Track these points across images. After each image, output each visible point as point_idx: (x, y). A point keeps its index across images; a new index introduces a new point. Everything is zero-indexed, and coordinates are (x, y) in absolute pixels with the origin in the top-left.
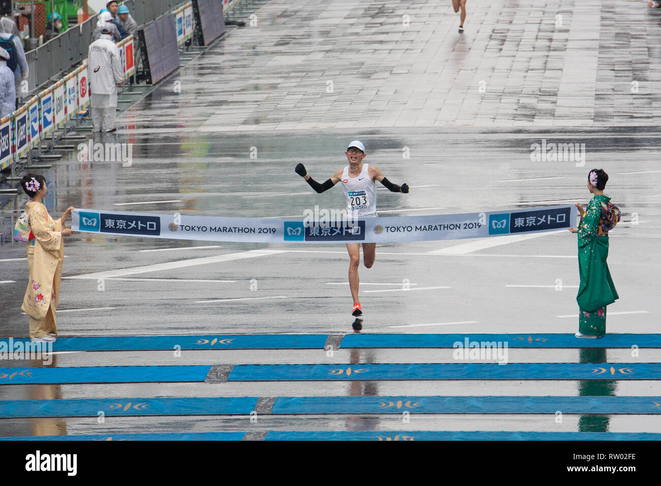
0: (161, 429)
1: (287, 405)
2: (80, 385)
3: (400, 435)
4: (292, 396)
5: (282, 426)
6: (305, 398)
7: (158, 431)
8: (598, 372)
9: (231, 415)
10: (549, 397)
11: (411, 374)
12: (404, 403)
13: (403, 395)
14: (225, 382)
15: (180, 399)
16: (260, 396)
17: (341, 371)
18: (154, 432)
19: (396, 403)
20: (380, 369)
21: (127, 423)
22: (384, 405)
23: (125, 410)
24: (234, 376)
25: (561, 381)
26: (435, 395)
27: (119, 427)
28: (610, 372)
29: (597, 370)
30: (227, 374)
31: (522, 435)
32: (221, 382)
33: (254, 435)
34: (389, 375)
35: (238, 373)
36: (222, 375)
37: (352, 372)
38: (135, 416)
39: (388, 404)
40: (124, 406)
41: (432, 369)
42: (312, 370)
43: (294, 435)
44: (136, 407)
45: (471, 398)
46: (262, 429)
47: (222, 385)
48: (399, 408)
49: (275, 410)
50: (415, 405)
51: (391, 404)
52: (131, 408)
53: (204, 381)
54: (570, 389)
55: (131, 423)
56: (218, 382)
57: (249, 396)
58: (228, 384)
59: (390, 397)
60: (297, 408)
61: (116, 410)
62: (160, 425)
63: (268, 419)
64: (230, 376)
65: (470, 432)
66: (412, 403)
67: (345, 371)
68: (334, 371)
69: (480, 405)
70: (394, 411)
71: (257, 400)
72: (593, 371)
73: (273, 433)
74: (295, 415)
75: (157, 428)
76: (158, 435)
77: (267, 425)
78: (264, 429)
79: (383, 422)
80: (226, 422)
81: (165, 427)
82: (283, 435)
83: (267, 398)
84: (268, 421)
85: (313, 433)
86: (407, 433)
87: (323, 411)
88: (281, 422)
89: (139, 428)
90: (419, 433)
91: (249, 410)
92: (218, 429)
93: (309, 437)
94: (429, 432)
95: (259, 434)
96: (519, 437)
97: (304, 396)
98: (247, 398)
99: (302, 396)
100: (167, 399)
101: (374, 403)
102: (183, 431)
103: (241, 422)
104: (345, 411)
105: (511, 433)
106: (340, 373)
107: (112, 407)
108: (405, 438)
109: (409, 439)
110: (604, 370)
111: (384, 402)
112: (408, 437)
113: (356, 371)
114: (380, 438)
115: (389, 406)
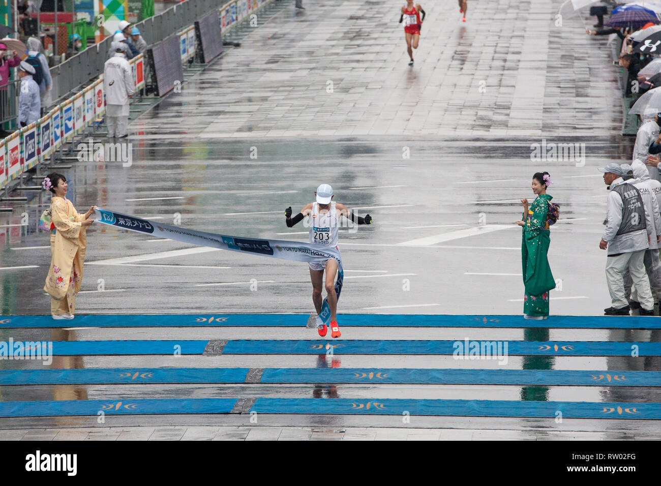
0: (164, 396)
1: (274, 375)
2: (94, 357)
3: (372, 402)
4: (279, 367)
5: (269, 394)
6: (290, 369)
7: (161, 397)
8: (543, 349)
9: (225, 384)
10: (501, 370)
11: (381, 349)
12: (375, 375)
13: (375, 367)
14: (220, 355)
15: (181, 369)
16: (250, 367)
18: (158, 397)
19: (369, 374)
20: (355, 345)
21: (135, 389)
22: (358, 375)
23: (133, 378)
24: (227, 350)
26: (403, 368)
27: (128, 393)
28: (554, 349)
29: (542, 347)
30: (222, 348)
31: (476, 403)
32: (216, 355)
33: (245, 401)
34: (363, 350)
35: (232, 348)
36: (218, 349)
37: (331, 347)
38: (142, 384)
39: (361, 375)
40: (132, 375)
41: (400, 345)
42: (296, 345)
43: (279, 401)
44: (143, 376)
45: (433, 370)
47: (217, 357)
48: (371, 379)
49: (263, 379)
50: (385, 376)
51: (364, 375)
52: (139, 377)
53: (202, 354)
55: (138, 390)
56: (214, 354)
57: (241, 367)
58: (223, 357)
59: (363, 369)
60: (283, 378)
61: (126, 379)
62: (163, 392)
63: (257, 387)
64: (225, 350)
65: (432, 400)
66: (382, 374)
67: (324, 347)
68: (315, 347)
69: (440, 376)
70: (367, 381)
71: (248, 370)
72: (539, 348)
73: (261, 399)
74: (280, 384)
75: (160, 394)
76: (162, 400)
77: (257, 392)
78: (253, 396)
79: (357, 390)
80: (221, 390)
81: (168, 394)
82: (270, 401)
83: (256, 369)
84: (257, 389)
85: (296, 399)
86: (378, 400)
87: (304, 382)
88: (267, 390)
89: (146, 394)
90: (388, 400)
91: (240, 379)
92: (214, 395)
93: (293, 403)
94: (397, 399)
95: (249, 400)
96: (474, 404)
97: (289, 367)
98: (239, 369)
99: (287, 367)
100: (170, 369)
101: (349, 374)
102: (183, 397)
103: (233, 390)
104: (324, 381)
105: (468, 401)
106: (320, 348)
107: (122, 375)
108: (376, 404)
109: (380, 405)
110: (549, 348)
111: (358, 373)
112: (378, 404)
113: (334, 346)
114: (354, 404)
115: (362, 377)
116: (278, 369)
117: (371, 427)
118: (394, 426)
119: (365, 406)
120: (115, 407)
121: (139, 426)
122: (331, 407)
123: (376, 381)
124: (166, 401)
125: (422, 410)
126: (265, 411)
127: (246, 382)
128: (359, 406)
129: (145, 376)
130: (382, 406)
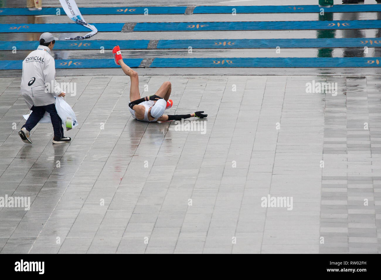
0: (98, 57)
1: (165, 44)
2: (54, 33)
3: (225, 60)
4: (168, 39)
5: (162, 55)
6: (174, 40)
7: (96, 58)
8: (331, 25)
9: (135, 49)
10: (304, 39)
11: (231, 27)
12: (227, 43)
13: (227, 39)
14: (132, 32)
15: (108, 41)
16: (150, 39)
17: (194, 26)
18: (94, 58)
19: (223, 43)
20: (215, 25)
21: (80, 53)
22: (216, 44)
23: (79, 46)
24: (136, 29)
25: (311, 30)
26: (244, 39)
27: (76, 56)
28: (337, 25)
29: (330, 24)
30: (133, 28)
31: (289, 59)
32: (129, 32)
33: (147, 60)
34: (219, 28)
35: (138, 27)
36: (130, 28)
37: (200, 26)
38: (84, 50)
39: (218, 43)
40: (78, 44)
41: (242, 25)
42: (179, 25)
43: (168, 60)
44: (85, 45)
45: (263, 40)
46: (152, 57)
47: (130, 33)
48: (224, 46)
49: (158, 47)
50: (233, 44)
51: (220, 44)
52: (82, 46)
53: (120, 32)
55: (82, 53)
56: (128, 32)
57: (145, 39)
58: (133, 33)
59: (220, 40)
60: (170, 46)
61: (74, 47)
62: (97, 55)
63: (155, 52)
64: (134, 29)
65: (262, 58)
66: (231, 43)
67: (196, 26)
68: (190, 26)
69: (267, 43)
70: (222, 47)
71: (149, 41)
72: (328, 25)
73: (157, 59)
74: (169, 49)
75: (96, 56)
76: (96, 60)
77: (154, 54)
78: (153, 57)
79: (216, 53)
80: (132, 53)
81: (100, 56)
82: (163, 60)
83: (154, 40)
84: (155, 53)
85: (178, 59)
86: (229, 59)
87: (184, 48)
88: (161, 53)
89: (87, 56)
90: (235, 58)
91: (144, 46)
92: (128, 56)
93: (177, 61)
94: (240, 58)
95: (150, 59)
96: (288, 60)
97: (174, 39)
98: (143, 40)
99: (173, 39)
100: (101, 41)
101: (211, 43)
102: (110, 58)
103: (140, 53)
104: (196, 47)
105: (284, 58)
106: (193, 27)
107: (72, 45)
108: (227, 61)
109: (230, 62)
110: (334, 24)
111: (216, 42)
112: (229, 61)
113: (202, 26)
114: (214, 61)
115: (219, 45)
116: (167, 40)
117: (224, 75)
118: (239, 74)
119: (221, 62)
120: (68, 64)
121: (83, 75)
122: (200, 63)
123: (228, 47)
124: (99, 60)
125: (256, 64)
126: (160, 66)
127: (148, 48)
128: (217, 62)
129: (86, 45)
130: (231, 62)
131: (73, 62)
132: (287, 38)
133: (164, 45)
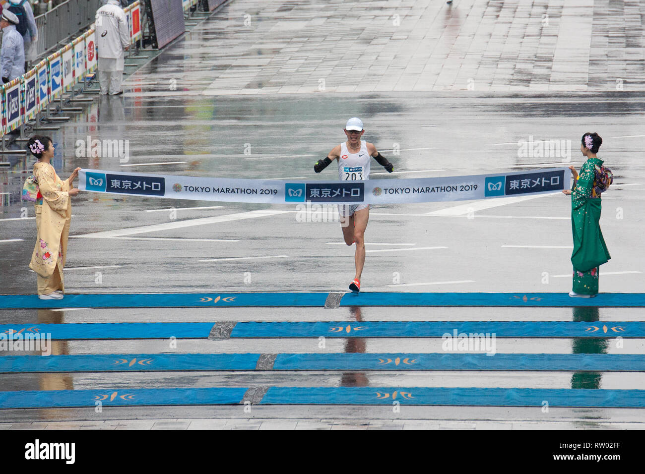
0: (165, 385)
1: (289, 361)
2: (86, 341)
3: (398, 391)
4: (294, 353)
5: (283, 382)
6: (306, 355)
7: (162, 386)
8: (591, 330)
9: (233, 371)
10: (543, 355)
11: (409, 331)
12: (401, 361)
13: (402, 352)
14: (228, 339)
15: (184, 355)
16: (262, 353)
17: (341, 329)
18: (159, 387)
19: (395, 360)
20: (379, 327)
21: (132, 378)
22: (382, 361)
23: (130, 365)
24: (236, 333)
25: (555, 339)
26: (433, 352)
27: (124, 382)
28: (603, 330)
29: (590, 329)
30: (230, 331)
31: (517, 392)
32: (223, 338)
33: (256, 391)
34: (388, 333)
35: (240, 330)
36: (225, 332)
37: (352, 329)
38: (140, 371)
39: (386, 361)
40: (129, 361)
41: (429, 327)
42: (313, 327)
43: (294, 391)
44: (141, 363)
45: (467, 355)
46: (264, 384)
47: (225, 341)
48: (397, 365)
49: (276, 366)
50: (413, 361)
51: (390, 361)
52: (137, 364)
53: (207, 338)
54: (564, 347)
55: (136, 378)
56: (220, 338)
57: (251, 353)
58: (231, 341)
59: (389, 354)
60: (298, 365)
61: (121, 366)
62: (164, 380)
63: (270, 375)
64: (233, 333)
65: (466, 389)
66: (410, 360)
67: (345, 329)
68: (334, 329)
69: (475, 362)
70: (392, 368)
71: (259, 356)
72: (586, 329)
73: (274, 388)
74: (296, 371)
75: (161, 383)
76: (163, 389)
77: (269, 380)
78: (266, 384)
79: (382, 378)
80: (229, 378)
81: (170, 382)
82: (284, 390)
83: (268, 355)
84: (270, 377)
85: (313, 388)
86: (405, 389)
87: (323, 368)
88: (282, 378)
89: (144, 383)
90: (417, 389)
91: (250, 366)
92: (222, 384)
93: (309, 393)
94: (426, 388)
95: (260, 389)
96: (514, 394)
97: (304, 353)
98: (248, 355)
99: (301, 353)
100: (171, 355)
101: (372, 360)
102: (187, 387)
103: (242, 378)
104: (345, 368)
105: (506, 389)
106: (339, 330)
107: (117, 362)
108: (403, 394)
109: (407, 395)
110: (597, 329)
111: (383, 359)
112: (407, 393)
113: (356, 329)
114: (378, 394)
115: (387, 363)
116: (292, 355)
117: (398, 419)
118: (423, 418)
119: (391, 395)
120: (109, 398)
121: (137, 419)
122: (352, 397)
123: (403, 368)
124: (167, 391)
125: (455, 399)
126: (278, 402)
127: (257, 369)
128: (384, 395)
129: (143, 363)
130: (410, 395)
131: (119, 394)
132: (512, 353)
133: (288, 363)
